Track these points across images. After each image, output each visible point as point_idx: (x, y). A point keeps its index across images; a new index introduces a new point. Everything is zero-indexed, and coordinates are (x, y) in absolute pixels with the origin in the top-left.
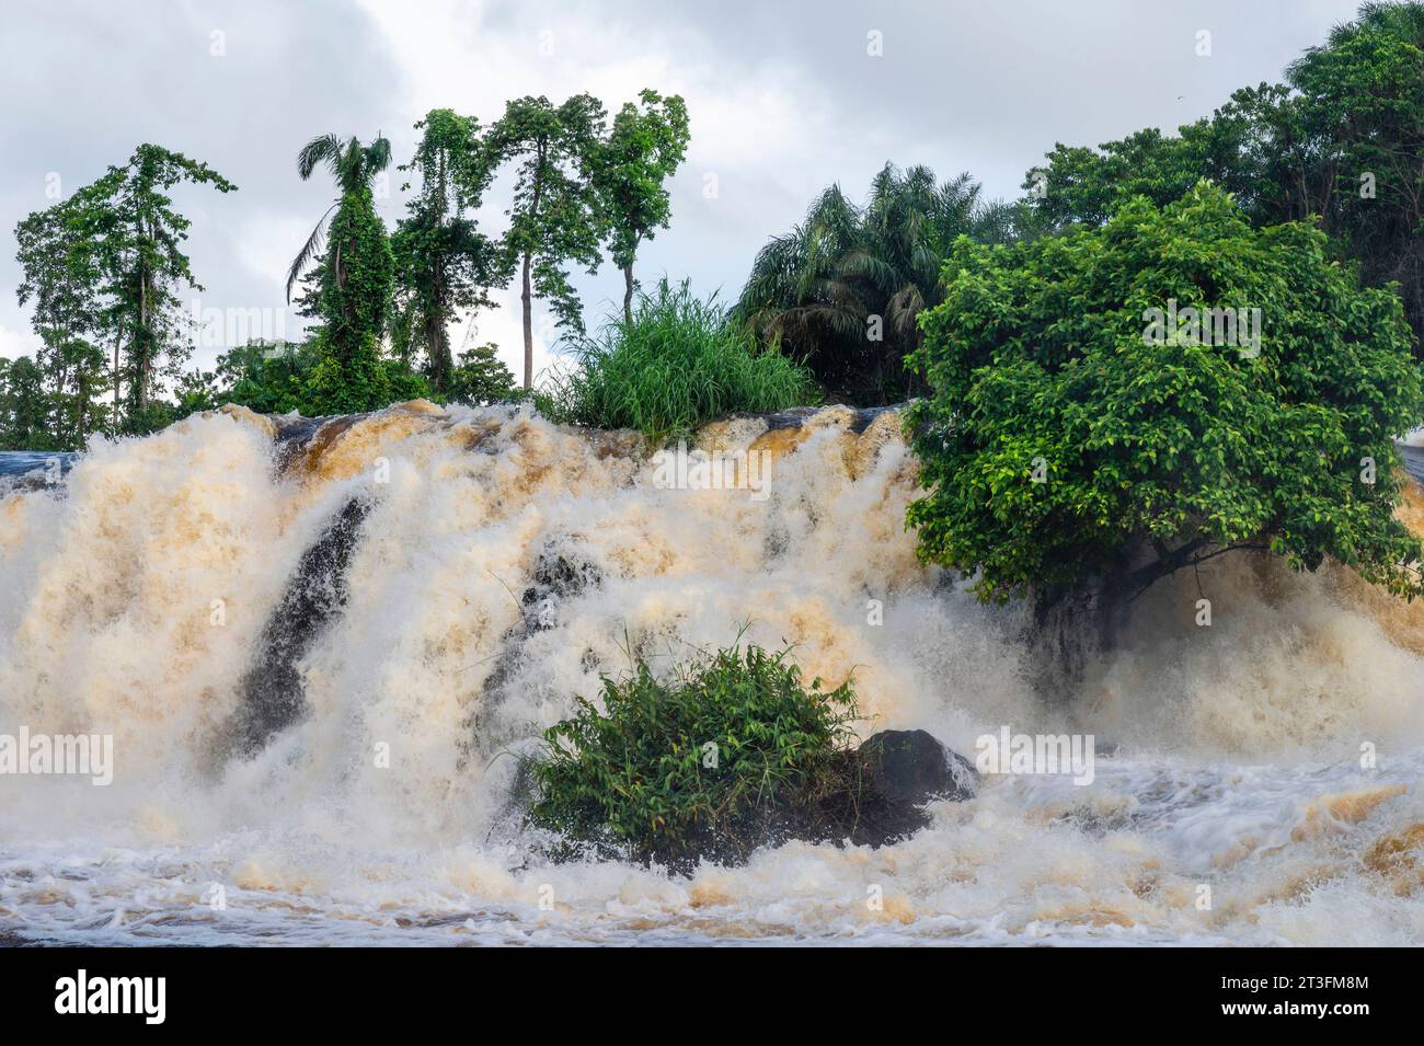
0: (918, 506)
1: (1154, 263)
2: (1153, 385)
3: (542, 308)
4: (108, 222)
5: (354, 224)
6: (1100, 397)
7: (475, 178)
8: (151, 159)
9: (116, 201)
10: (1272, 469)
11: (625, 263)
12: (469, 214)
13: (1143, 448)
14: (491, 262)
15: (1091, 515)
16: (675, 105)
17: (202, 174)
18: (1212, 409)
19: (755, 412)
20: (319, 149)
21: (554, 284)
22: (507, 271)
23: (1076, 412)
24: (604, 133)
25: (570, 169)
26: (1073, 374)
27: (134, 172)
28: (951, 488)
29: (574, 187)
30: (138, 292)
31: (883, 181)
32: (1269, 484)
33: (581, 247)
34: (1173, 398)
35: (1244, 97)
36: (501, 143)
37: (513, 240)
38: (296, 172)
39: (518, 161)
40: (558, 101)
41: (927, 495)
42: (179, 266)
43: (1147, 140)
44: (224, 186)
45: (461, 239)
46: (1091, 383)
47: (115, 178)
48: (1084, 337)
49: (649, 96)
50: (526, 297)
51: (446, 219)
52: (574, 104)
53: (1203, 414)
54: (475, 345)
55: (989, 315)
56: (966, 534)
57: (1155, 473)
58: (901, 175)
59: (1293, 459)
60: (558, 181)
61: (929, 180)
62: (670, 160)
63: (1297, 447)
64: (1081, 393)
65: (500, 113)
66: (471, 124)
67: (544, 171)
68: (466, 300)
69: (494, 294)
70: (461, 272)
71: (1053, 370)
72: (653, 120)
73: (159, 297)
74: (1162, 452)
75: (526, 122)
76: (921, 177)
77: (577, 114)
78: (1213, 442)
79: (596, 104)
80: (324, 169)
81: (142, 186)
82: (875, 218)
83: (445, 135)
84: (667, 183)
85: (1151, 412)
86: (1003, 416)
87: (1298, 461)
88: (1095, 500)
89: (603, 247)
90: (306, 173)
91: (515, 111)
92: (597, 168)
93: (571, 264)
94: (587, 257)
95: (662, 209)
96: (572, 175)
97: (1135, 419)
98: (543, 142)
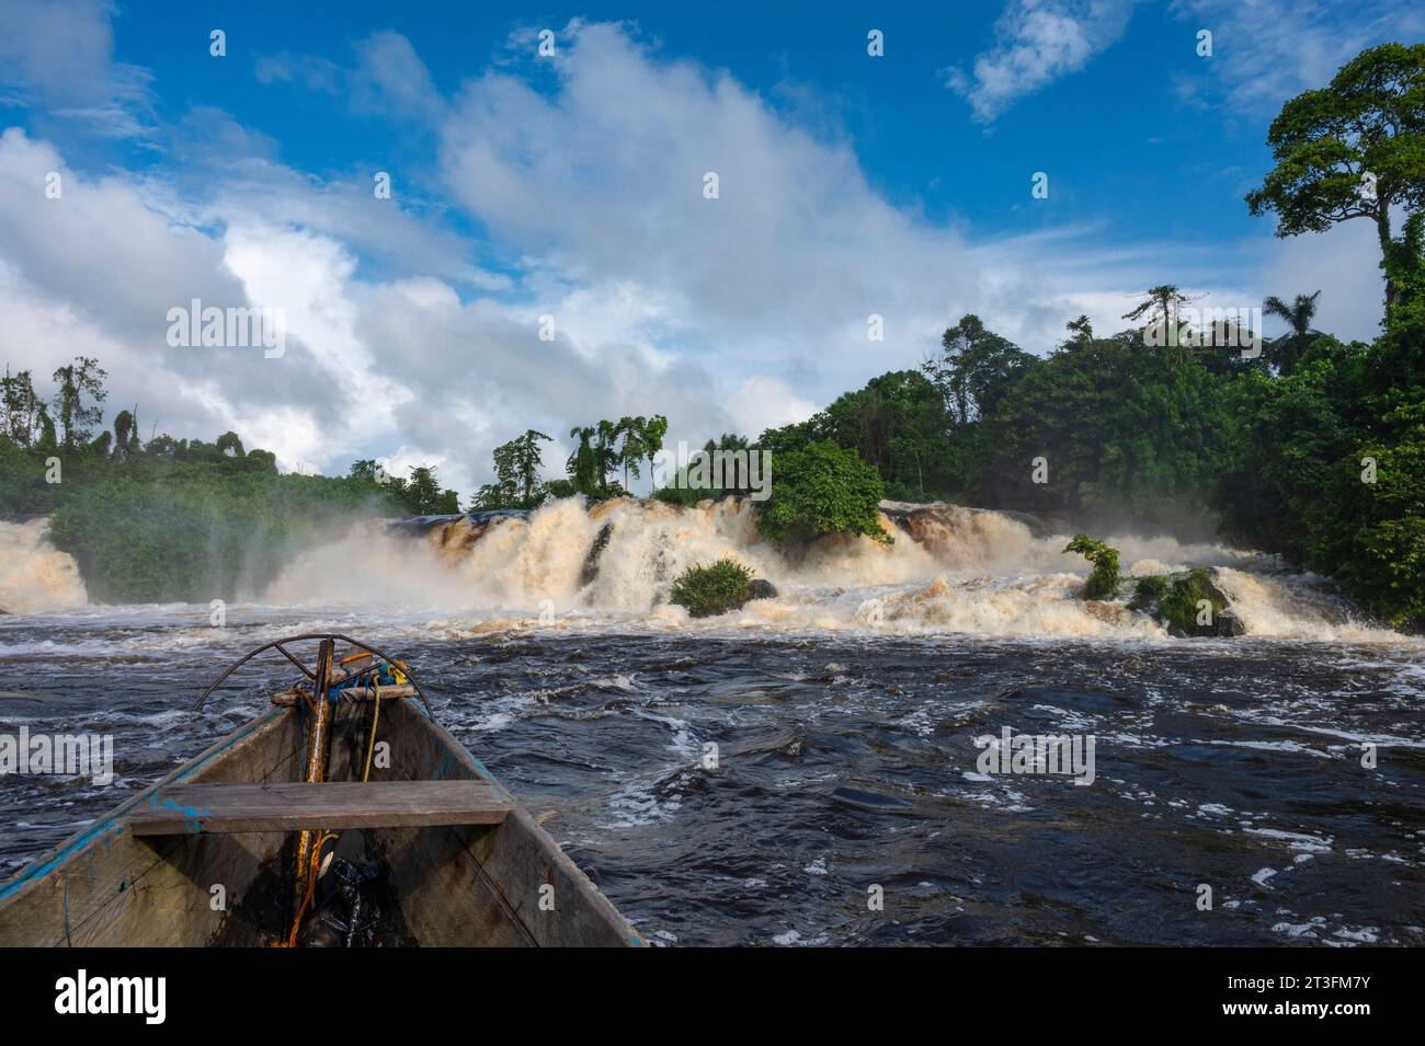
0: (757, 522)
1: (817, 458)
2: (820, 489)
3: (629, 470)
4: (520, 449)
5: (584, 449)
7: (613, 438)
8: (531, 434)
9: (522, 444)
10: (849, 511)
11: (651, 459)
12: (611, 447)
13: (818, 505)
14: (617, 460)
16: (664, 418)
17: (544, 437)
18: (835, 495)
19: (711, 497)
20: (576, 430)
21: (633, 465)
22: (621, 461)
23: (799, 497)
24: (646, 426)
25: (637, 435)
26: (798, 487)
27: (527, 437)
28: (765, 517)
29: (638, 440)
30: (527, 468)
31: (724, 437)
33: (640, 455)
34: (825, 493)
35: (816, 416)
36: (619, 429)
37: (622, 453)
38: (570, 433)
39: (624, 433)
40: (634, 418)
41: (758, 519)
42: (538, 460)
43: (791, 427)
44: (550, 440)
45: (609, 453)
46: (802, 490)
47: (522, 438)
48: (799, 477)
49: (657, 416)
50: (626, 469)
51: (605, 448)
52: (638, 418)
53: (832, 497)
54: (614, 480)
55: (775, 472)
56: (770, 530)
57: (820, 512)
58: (728, 436)
59: (854, 509)
60: (634, 438)
62: (663, 433)
63: (854, 506)
64: (800, 491)
65: (619, 422)
66: (612, 424)
67: (630, 435)
68: (610, 469)
69: (617, 467)
70: (609, 462)
71: (792, 486)
72: (658, 422)
73: (533, 469)
74: (822, 507)
75: (626, 423)
76: (733, 437)
77: (639, 421)
78: (835, 504)
79: (644, 419)
80: (577, 435)
81: (529, 440)
83: (605, 426)
84: (662, 438)
85: (819, 496)
89: (645, 456)
90: (572, 436)
91: (622, 420)
92: (644, 435)
93: (637, 459)
94: (641, 458)
95: (661, 445)
96: (638, 437)
97: (815, 498)
98: (630, 428)
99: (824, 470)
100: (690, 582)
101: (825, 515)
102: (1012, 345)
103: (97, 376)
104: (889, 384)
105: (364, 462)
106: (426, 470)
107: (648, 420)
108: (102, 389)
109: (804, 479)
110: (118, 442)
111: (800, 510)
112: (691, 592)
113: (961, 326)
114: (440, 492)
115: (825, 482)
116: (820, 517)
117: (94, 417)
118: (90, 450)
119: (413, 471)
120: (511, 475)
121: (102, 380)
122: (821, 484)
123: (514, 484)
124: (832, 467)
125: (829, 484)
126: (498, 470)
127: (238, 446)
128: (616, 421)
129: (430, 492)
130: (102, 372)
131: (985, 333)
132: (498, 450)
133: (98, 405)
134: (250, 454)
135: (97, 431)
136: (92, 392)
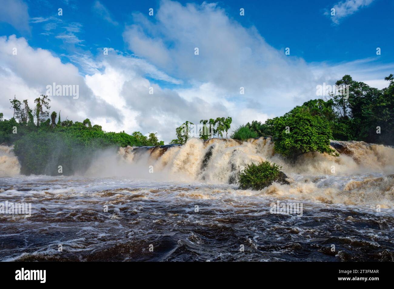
1: (302, 119)
2: (305, 132)
6: (298, 134)
7: (214, 124)
10: (318, 142)
11: (227, 131)
13: (304, 140)
15: (297, 147)
16: (231, 118)
17: (191, 123)
18: (312, 135)
21: (221, 133)
24: (225, 121)
25: (222, 123)
27: (186, 123)
28: (278, 145)
29: (222, 125)
32: (318, 144)
34: (308, 134)
36: (216, 121)
37: (217, 130)
39: (218, 123)
40: (221, 118)
44: (193, 124)
47: (184, 124)
49: (229, 117)
50: (218, 134)
52: (222, 118)
55: (282, 126)
56: (281, 150)
57: (305, 143)
58: (254, 121)
59: (320, 141)
60: (221, 125)
61: (257, 122)
62: (230, 123)
63: (321, 140)
64: (295, 133)
65: (216, 119)
66: (214, 120)
67: (220, 123)
69: (215, 134)
72: (229, 119)
74: (306, 140)
75: (218, 120)
77: (223, 119)
78: (312, 139)
79: (224, 118)
80: (202, 122)
82: (253, 125)
83: (212, 121)
84: (230, 125)
85: (305, 135)
86: (286, 136)
87: (321, 141)
88: (298, 146)
89: (225, 130)
90: (200, 123)
91: (217, 119)
92: (224, 123)
93: (222, 131)
94: (223, 131)
95: (230, 127)
96: (222, 124)
97: (303, 136)
98: (220, 121)
99: (306, 124)
100: (249, 172)
101: (307, 144)
102: (366, 84)
103: (48, 101)
104: (311, 104)
105: (136, 132)
106: (154, 134)
107: (226, 118)
108: (49, 105)
109: (297, 128)
110: (52, 122)
111: (296, 142)
112: (250, 176)
113: (343, 79)
114: (158, 141)
115: (308, 129)
116: (305, 145)
117: (46, 114)
118: (43, 124)
119: (149, 134)
120: (181, 136)
121: (49, 102)
122: (306, 130)
123: (182, 140)
124: (310, 122)
125: (310, 130)
126: (177, 135)
127: (90, 123)
128: (215, 119)
129: (155, 141)
130: (49, 100)
131: (353, 82)
132: (177, 129)
133: (48, 110)
134: (94, 126)
135: (46, 119)
136: (46, 106)
